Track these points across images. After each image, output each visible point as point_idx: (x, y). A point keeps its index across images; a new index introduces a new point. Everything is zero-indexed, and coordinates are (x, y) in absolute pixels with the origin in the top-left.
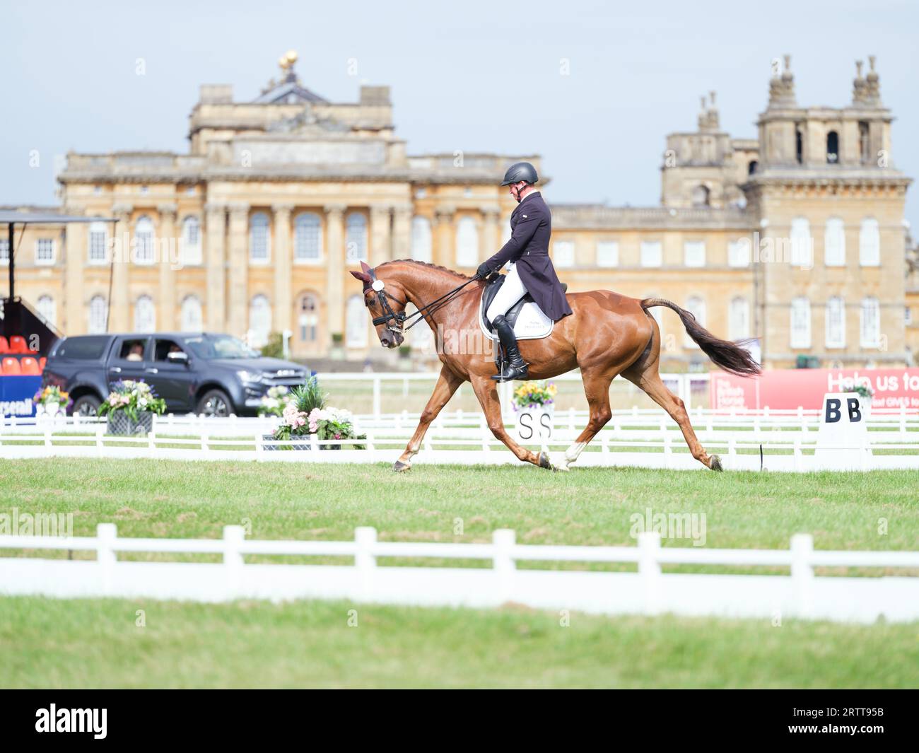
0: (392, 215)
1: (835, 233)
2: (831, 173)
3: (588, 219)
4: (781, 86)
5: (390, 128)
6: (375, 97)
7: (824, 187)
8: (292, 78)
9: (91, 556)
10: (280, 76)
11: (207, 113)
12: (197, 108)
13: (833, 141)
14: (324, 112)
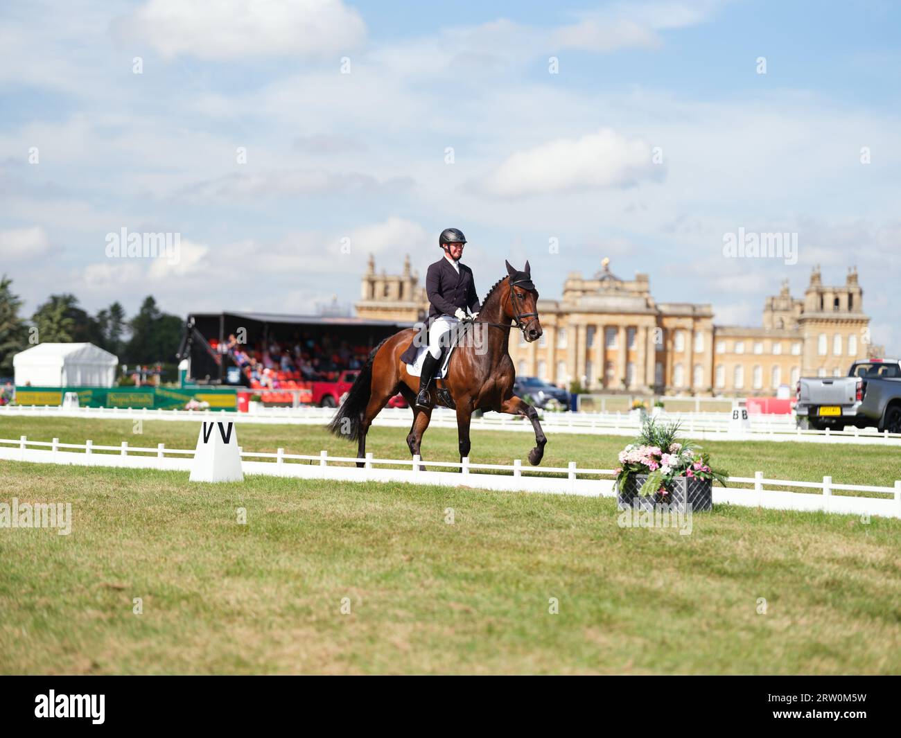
0: (647, 329)
1: (838, 341)
2: (835, 315)
3: (729, 332)
4: (816, 278)
5: (648, 292)
6: (641, 279)
7: (832, 322)
8: (607, 270)
9: (318, 463)
10: (602, 269)
11: (570, 284)
12: (566, 282)
13: (837, 302)
14: (618, 285)
